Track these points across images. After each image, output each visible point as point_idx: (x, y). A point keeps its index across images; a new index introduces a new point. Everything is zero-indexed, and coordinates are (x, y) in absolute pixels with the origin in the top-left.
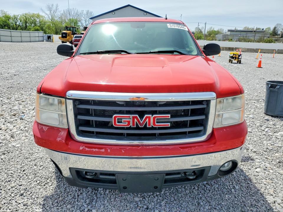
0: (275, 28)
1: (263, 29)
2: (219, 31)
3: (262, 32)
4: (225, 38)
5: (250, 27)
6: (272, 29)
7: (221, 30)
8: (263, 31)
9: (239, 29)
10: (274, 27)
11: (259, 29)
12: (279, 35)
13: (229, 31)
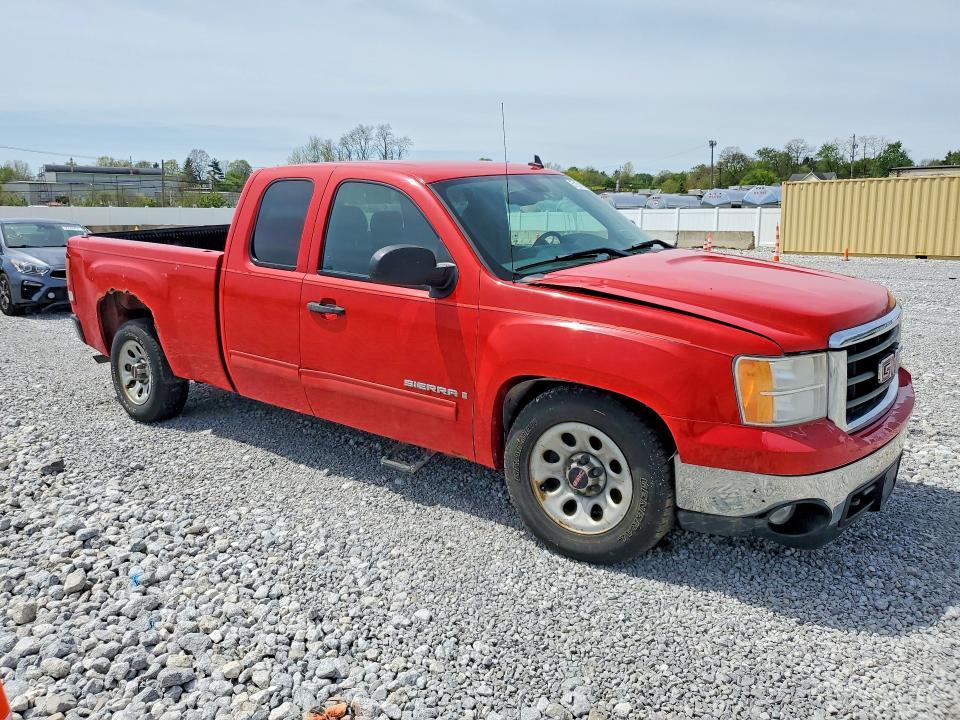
0: (189, 163)
1: (156, 165)
2: (11, 171)
3: (156, 173)
4: (43, 195)
5: (117, 159)
6: (181, 164)
7: (16, 166)
8: (155, 170)
9: (81, 163)
10: (185, 159)
11: (145, 164)
12: (205, 182)
13: (49, 169)
